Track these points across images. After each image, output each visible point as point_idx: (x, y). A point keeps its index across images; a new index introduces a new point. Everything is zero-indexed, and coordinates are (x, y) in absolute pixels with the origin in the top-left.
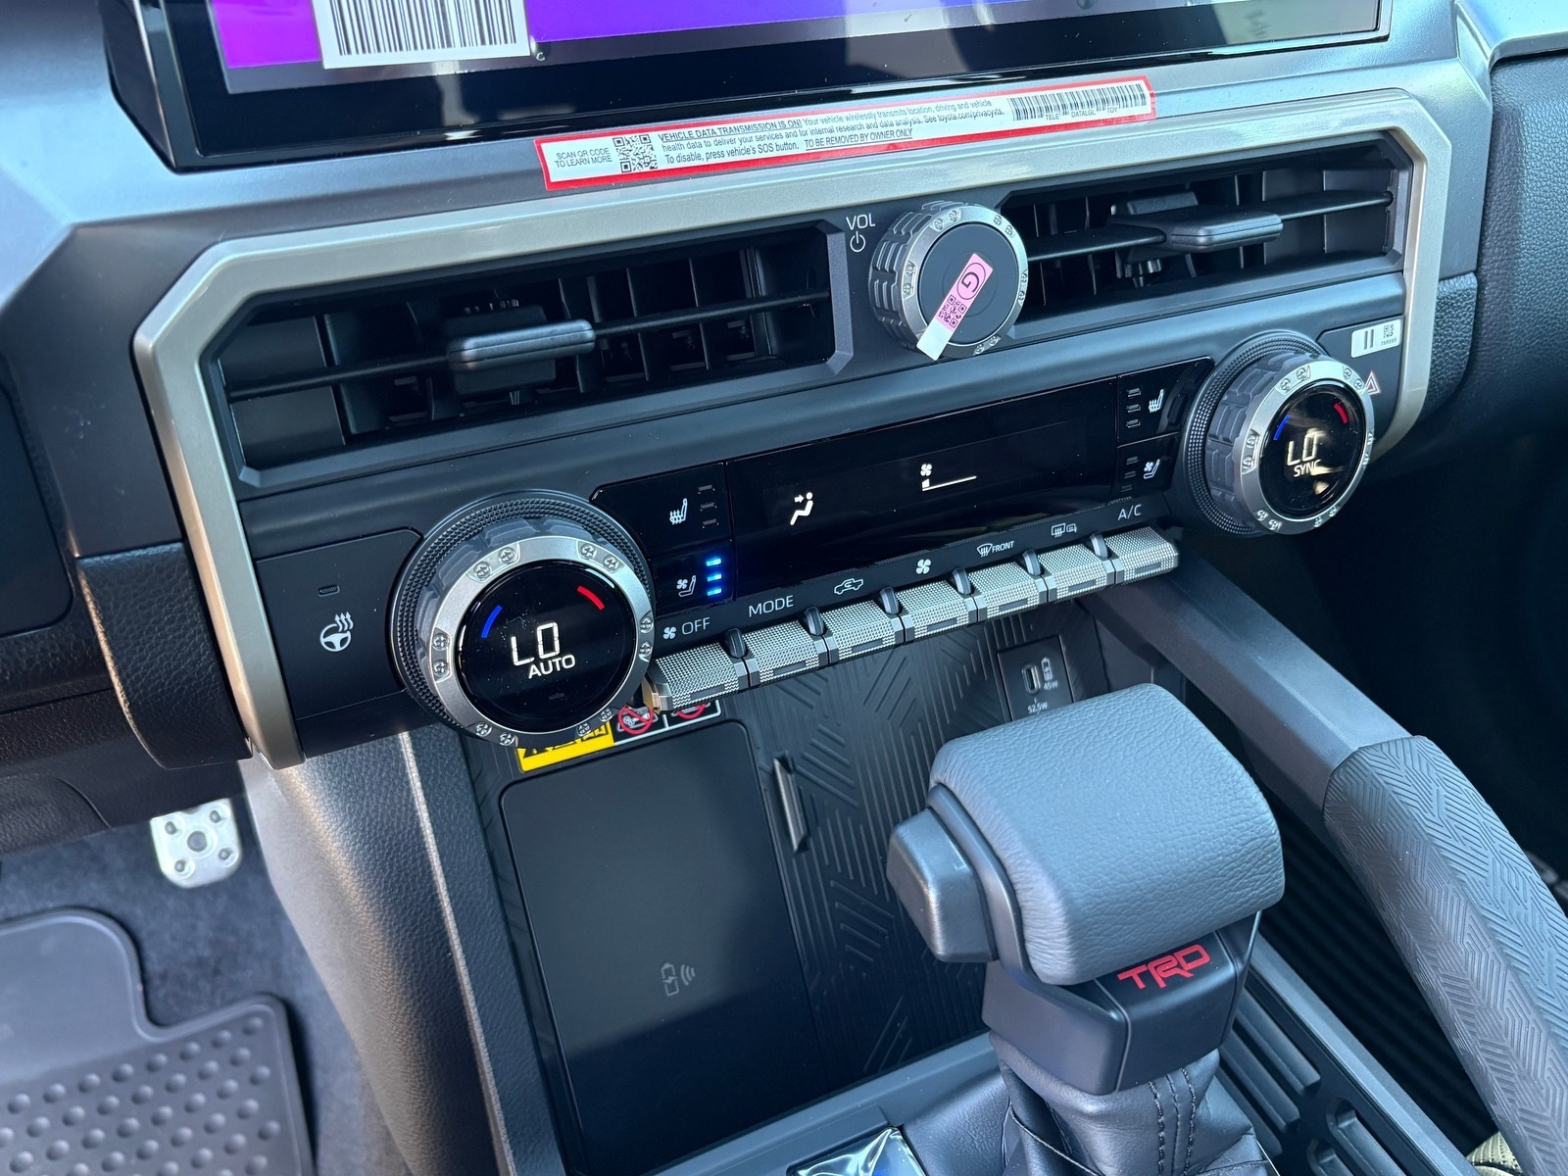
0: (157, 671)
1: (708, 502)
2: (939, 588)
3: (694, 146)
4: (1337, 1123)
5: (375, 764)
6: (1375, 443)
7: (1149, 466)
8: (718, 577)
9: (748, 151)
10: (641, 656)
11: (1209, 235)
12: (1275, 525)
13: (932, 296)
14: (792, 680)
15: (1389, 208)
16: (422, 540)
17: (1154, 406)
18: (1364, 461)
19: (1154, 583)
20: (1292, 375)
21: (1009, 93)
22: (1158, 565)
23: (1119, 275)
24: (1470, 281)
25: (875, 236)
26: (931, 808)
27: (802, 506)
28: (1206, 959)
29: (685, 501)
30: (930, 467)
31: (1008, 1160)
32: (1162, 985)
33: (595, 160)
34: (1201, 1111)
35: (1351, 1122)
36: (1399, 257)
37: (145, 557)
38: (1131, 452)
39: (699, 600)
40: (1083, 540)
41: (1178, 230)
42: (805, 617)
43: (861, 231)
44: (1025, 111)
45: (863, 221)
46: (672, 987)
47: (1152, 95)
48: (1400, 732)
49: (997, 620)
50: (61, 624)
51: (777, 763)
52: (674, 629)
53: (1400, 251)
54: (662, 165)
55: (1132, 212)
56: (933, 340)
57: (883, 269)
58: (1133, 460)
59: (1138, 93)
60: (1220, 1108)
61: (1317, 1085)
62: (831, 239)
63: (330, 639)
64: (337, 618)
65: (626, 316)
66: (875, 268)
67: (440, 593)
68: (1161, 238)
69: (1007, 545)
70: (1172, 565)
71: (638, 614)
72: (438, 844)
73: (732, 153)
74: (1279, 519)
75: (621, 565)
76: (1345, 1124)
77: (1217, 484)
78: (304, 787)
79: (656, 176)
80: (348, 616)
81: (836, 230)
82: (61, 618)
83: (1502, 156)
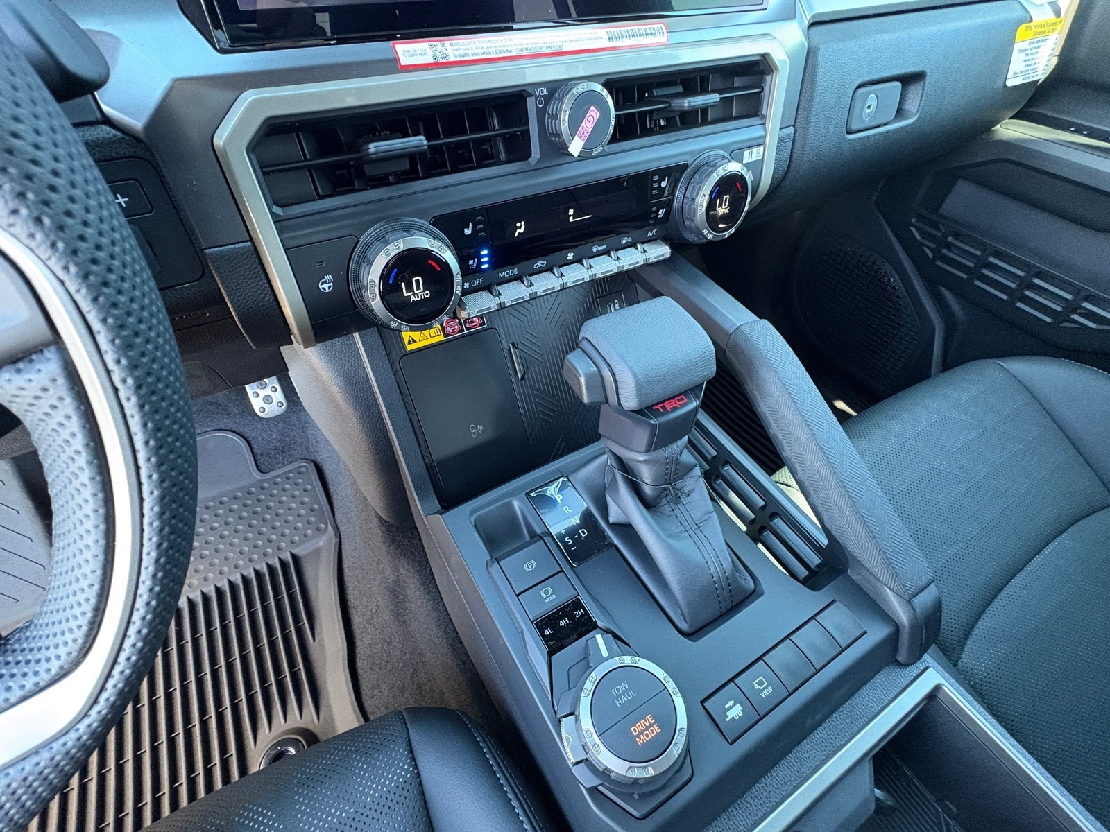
0: (248, 301)
1: (480, 224)
2: (577, 265)
3: (466, 49)
4: (723, 468)
5: (345, 349)
6: (751, 201)
7: (661, 211)
8: (486, 259)
9: (490, 53)
10: (457, 292)
11: (689, 102)
12: (710, 237)
13: (574, 126)
14: (518, 305)
15: (762, 94)
16: (359, 241)
17: (663, 184)
18: (746, 209)
19: (662, 263)
20: (720, 169)
21: (607, 28)
22: (663, 255)
23: (648, 127)
24: (791, 130)
25: (548, 99)
26: (580, 348)
27: (520, 228)
28: (686, 400)
29: (471, 224)
30: (572, 211)
31: (607, 486)
32: (670, 410)
33: (421, 55)
34: (681, 458)
35: (728, 468)
36: (764, 117)
37: (235, 248)
38: (654, 205)
39: (478, 270)
40: (633, 245)
41: (676, 101)
42: (522, 278)
43: (542, 96)
44: (612, 38)
45: (542, 91)
46: (474, 433)
47: (667, 32)
48: (756, 318)
49: (600, 279)
50: (201, 280)
51: (511, 345)
52: (468, 284)
53: (765, 114)
54: (452, 59)
55: (655, 94)
56: (575, 147)
57: (552, 114)
58: (654, 209)
59: (661, 31)
60: (687, 457)
61: (716, 456)
62: (528, 99)
63: (323, 286)
64: (325, 277)
65: (438, 137)
66: (549, 114)
67: (370, 263)
68: (668, 105)
69: (604, 247)
70: (668, 255)
71: (455, 274)
72: (376, 381)
73: (483, 53)
74: (712, 234)
75: (446, 251)
76: (725, 469)
77: (687, 219)
78: (316, 360)
79: (449, 64)
80: (330, 276)
81: (531, 95)
82: (201, 278)
83: (809, 71)
